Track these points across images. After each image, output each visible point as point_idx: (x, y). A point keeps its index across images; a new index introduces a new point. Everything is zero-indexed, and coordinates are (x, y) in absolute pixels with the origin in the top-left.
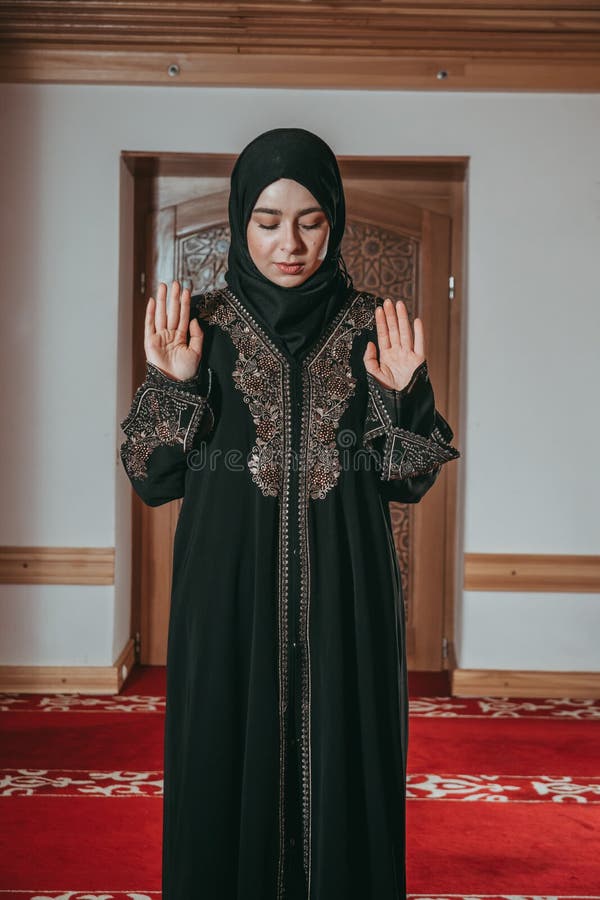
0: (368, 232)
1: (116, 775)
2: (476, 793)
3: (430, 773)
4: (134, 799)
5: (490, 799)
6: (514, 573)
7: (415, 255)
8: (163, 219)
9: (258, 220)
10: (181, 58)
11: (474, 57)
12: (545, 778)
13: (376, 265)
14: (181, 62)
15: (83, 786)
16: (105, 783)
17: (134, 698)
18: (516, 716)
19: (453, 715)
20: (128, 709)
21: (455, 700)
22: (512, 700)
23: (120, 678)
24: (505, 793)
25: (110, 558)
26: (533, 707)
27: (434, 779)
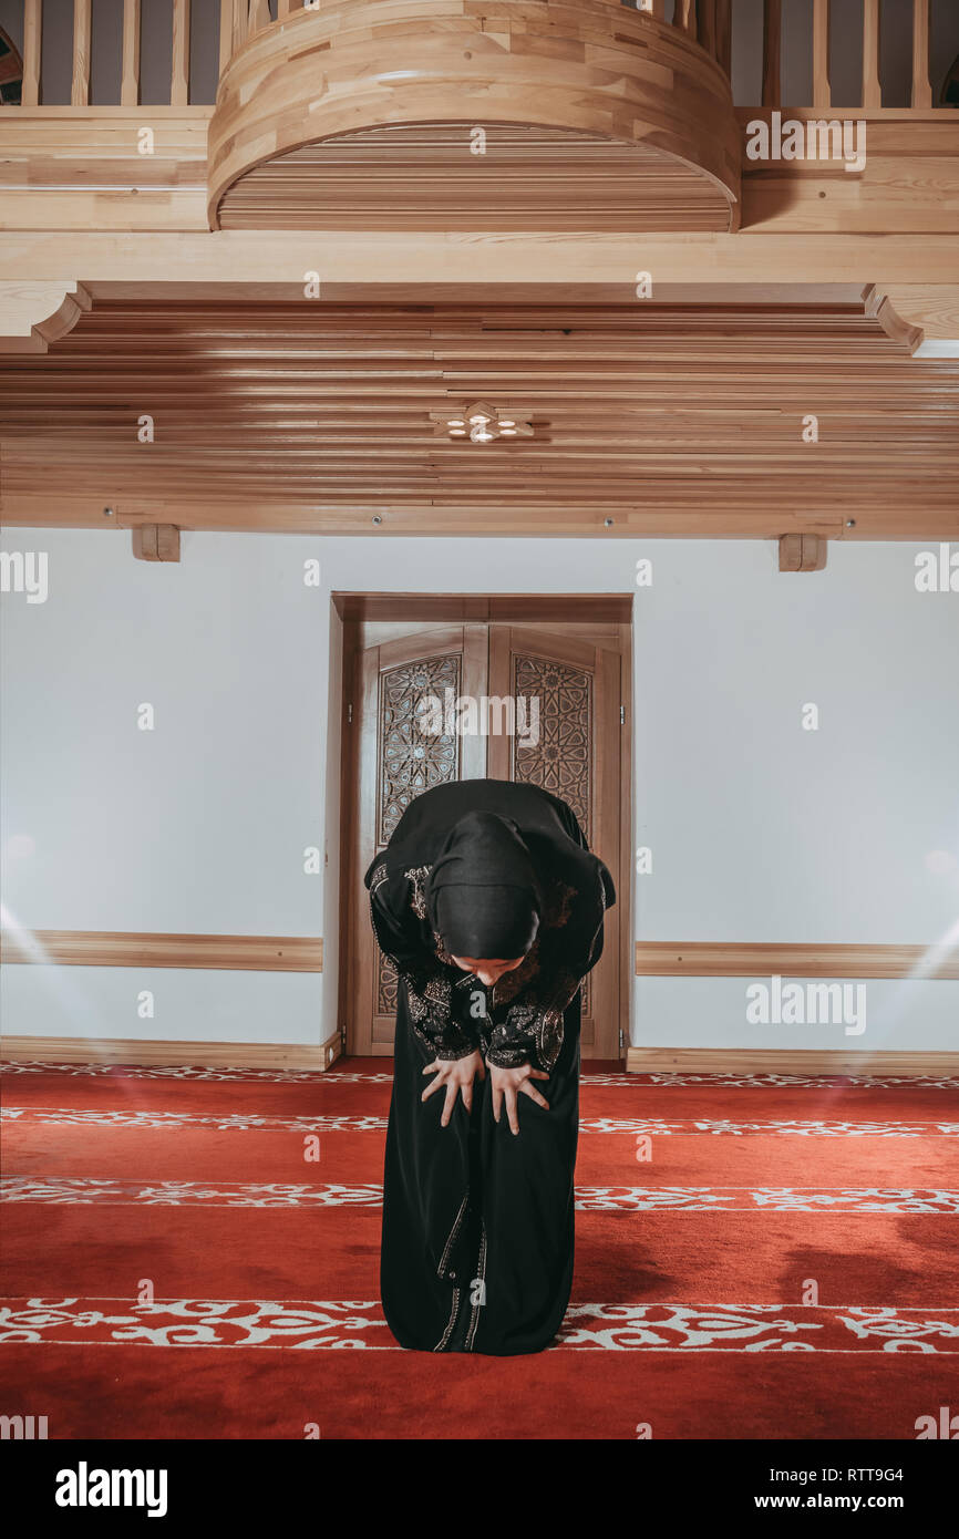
0: (548, 667)
1: (320, 1119)
2: (642, 1129)
3: (603, 1117)
4: (337, 1131)
5: (655, 1132)
6: (680, 959)
7: (589, 687)
8: (368, 659)
10: (384, 512)
11: (635, 508)
12: (706, 1120)
13: (556, 696)
14: (383, 514)
17: (339, 1074)
18: (683, 1084)
19: (628, 1084)
21: (629, 1074)
22: (679, 1075)
23: (327, 1059)
24: (669, 1129)
25: (319, 948)
26: (699, 1079)
27: (606, 1121)
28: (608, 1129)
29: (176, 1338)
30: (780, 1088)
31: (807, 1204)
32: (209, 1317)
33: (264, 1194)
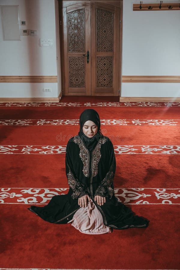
1: (58, 121)
2: (121, 123)
3: (114, 119)
4: (61, 125)
5: (124, 125)
8: (64, 10)
9: (84, 127)
12: (134, 120)
15: (52, 123)
16: (55, 122)
17: (62, 103)
18: (131, 106)
19: (119, 106)
20: (61, 106)
21: (120, 103)
22: (130, 103)
23: (59, 99)
24: (127, 123)
25: (57, 78)
26: (134, 104)
27: (115, 120)
28: (115, 124)
29: (29, 201)
30: (150, 107)
31: (152, 151)
32: (35, 194)
33: (46, 150)
